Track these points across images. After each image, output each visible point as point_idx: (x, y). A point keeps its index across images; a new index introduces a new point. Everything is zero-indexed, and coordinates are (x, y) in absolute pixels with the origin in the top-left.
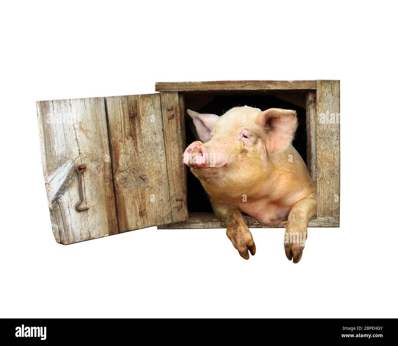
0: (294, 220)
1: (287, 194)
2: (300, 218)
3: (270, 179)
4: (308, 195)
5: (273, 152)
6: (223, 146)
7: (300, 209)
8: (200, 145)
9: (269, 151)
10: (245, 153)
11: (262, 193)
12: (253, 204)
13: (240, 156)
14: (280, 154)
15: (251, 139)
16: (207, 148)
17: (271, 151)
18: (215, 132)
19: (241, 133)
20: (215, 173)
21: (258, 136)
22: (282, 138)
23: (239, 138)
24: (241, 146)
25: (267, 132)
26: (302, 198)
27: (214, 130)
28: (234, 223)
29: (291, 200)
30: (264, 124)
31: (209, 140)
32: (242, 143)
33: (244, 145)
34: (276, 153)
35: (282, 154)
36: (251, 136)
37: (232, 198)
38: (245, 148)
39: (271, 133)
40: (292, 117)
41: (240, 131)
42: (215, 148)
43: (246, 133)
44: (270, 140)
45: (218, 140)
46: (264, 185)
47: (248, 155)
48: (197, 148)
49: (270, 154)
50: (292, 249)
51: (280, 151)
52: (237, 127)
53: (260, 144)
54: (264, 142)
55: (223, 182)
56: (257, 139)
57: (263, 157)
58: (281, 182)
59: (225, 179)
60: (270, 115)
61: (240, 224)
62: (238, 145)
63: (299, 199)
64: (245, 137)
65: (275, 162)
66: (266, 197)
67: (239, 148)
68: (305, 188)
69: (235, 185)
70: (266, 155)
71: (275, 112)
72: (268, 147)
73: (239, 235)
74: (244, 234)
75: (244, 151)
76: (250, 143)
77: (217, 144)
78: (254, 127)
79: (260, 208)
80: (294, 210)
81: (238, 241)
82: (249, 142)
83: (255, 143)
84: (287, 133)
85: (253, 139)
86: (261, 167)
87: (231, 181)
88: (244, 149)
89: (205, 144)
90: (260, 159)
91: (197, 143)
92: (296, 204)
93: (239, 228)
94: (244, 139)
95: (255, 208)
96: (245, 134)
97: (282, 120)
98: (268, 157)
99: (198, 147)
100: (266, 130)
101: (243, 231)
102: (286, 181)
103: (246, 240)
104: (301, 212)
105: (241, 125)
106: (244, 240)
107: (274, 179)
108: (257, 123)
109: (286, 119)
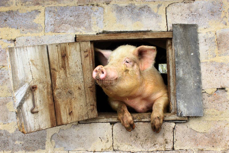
0: (156, 109)
1: (151, 94)
2: (159, 108)
3: (142, 86)
4: (164, 94)
5: (143, 71)
6: (115, 68)
7: (159, 102)
8: (102, 68)
9: (141, 70)
10: (127, 72)
11: (138, 94)
12: (132, 100)
13: (125, 73)
14: (147, 72)
15: (130, 64)
16: (106, 69)
17: (142, 70)
18: (110, 60)
19: (125, 60)
21: (135, 62)
22: (148, 62)
23: (124, 63)
24: (125, 68)
25: (140, 59)
27: (109, 59)
28: (122, 111)
29: (154, 97)
30: (138, 55)
32: (126, 66)
33: (127, 67)
34: (145, 71)
35: (148, 72)
36: (131, 62)
37: (121, 97)
38: (128, 68)
39: (142, 60)
40: (154, 50)
41: (125, 59)
42: (110, 69)
43: (128, 60)
44: (141, 64)
45: (112, 64)
46: (139, 90)
47: (129, 73)
48: (100, 69)
49: (141, 72)
50: (155, 125)
51: (147, 70)
52: (122, 57)
53: (136, 66)
54: (138, 65)
55: (115, 88)
56: (134, 63)
57: (137, 73)
58: (148, 88)
59: (116, 86)
60: (141, 49)
61: (126, 112)
62: (123, 67)
63: (159, 97)
64: (127, 62)
65: (144, 76)
66: (140, 96)
67: (124, 69)
68: (162, 90)
69: (122, 90)
70: (139, 72)
71: (144, 48)
72: (140, 68)
73: (125, 118)
74: (128, 118)
75: (127, 71)
76: (130, 66)
77: (111, 67)
78: (132, 57)
79: (136, 102)
80: (156, 103)
81: (124, 122)
82: (129, 65)
83: (133, 66)
84: (151, 59)
85: (132, 63)
87: (120, 88)
88: (127, 69)
89: (105, 67)
90: (136, 75)
91: (100, 67)
92: (157, 100)
93: (125, 114)
94: (126, 63)
95: (134, 102)
96: (127, 61)
97: (148, 52)
99: (101, 69)
100: (139, 58)
101: (127, 116)
102: (150, 87)
103: (129, 120)
104: (160, 104)
105: (125, 56)
106: (128, 121)
107: (144, 86)
108: (134, 54)
109: (150, 52)
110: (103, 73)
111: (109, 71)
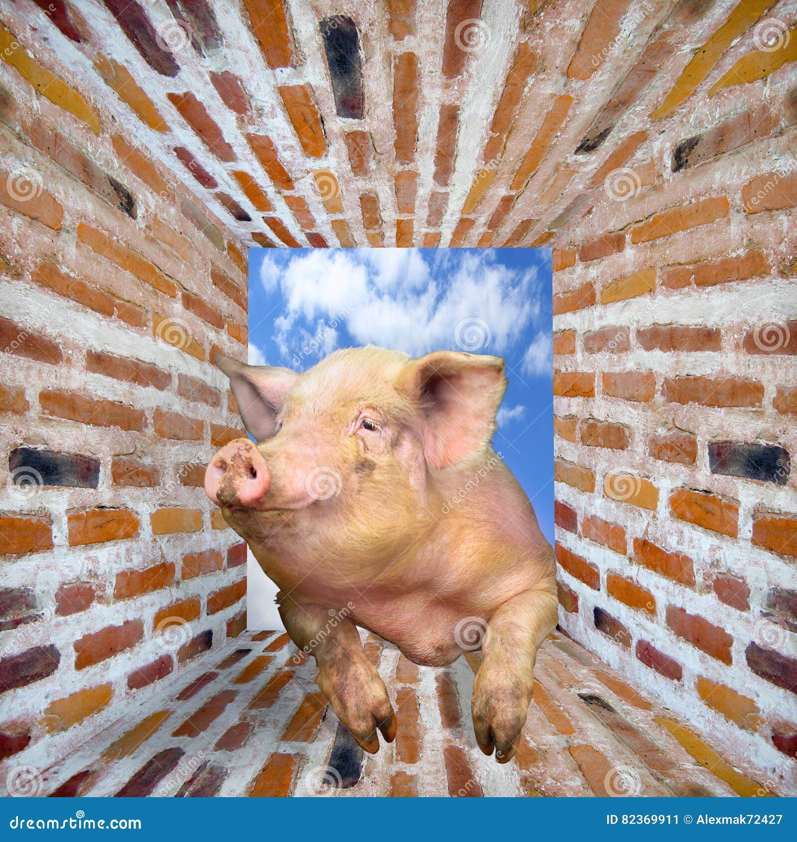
0: (498, 648)
1: (480, 579)
2: (516, 644)
3: (433, 541)
4: (537, 582)
5: (443, 468)
6: (309, 451)
7: (514, 619)
8: (248, 450)
9: (431, 466)
10: (367, 471)
11: (413, 577)
12: (389, 607)
13: (354, 477)
14: (461, 473)
15: (383, 434)
16: (267, 456)
17: (438, 465)
18: (290, 413)
19: (357, 418)
20: (287, 525)
21: (403, 426)
22: (465, 430)
23: (352, 429)
24: (358, 452)
25: (427, 414)
26: (520, 589)
27: (285, 409)
28: (340, 656)
29: (488, 595)
30: (419, 392)
31: (273, 435)
32: (361, 444)
33: (366, 448)
34: (451, 470)
35: (467, 473)
36: (385, 424)
37: (333, 590)
38: (369, 456)
39: (438, 417)
40: (494, 374)
41: (356, 413)
42: (289, 457)
43: (371, 417)
44: (435, 437)
45: (296, 435)
46: (419, 556)
47: (377, 475)
48: (240, 456)
49: (434, 474)
50: (494, 726)
51: (461, 467)
52: (346, 401)
53: (407, 446)
54: (418, 440)
55: (308, 549)
56: (399, 433)
57: (415, 481)
58: (463, 548)
59: (314, 540)
60: (435, 369)
61: (355, 659)
62: (349, 448)
63: (511, 593)
64: (369, 427)
65: (446, 494)
66: (424, 586)
67: (351, 457)
68: (527, 563)
69: (342, 555)
70: (423, 475)
71: (449, 360)
72: (429, 453)
73: (351, 689)
74: (366, 687)
75: (365, 466)
76: (382, 444)
77: (292, 447)
78: (391, 401)
79: (407, 616)
80: (499, 621)
81: (349, 705)
82: (378, 441)
83: (395, 444)
84: (478, 417)
85: (389, 433)
86: (411, 507)
87: (329, 544)
88: (366, 460)
89: (263, 447)
90: (406, 486)
91: (240, 444)
92: (504, 607)
93: (352, 669)
94: (364, 432)
95: (394, 616)
96: (368, 421)
97: (466, 382)
98: (430, 481)
99: (244, 454)
100: (423, 409)
101: (363, 678)
102: (476, 544)
103: (370, 700)
104: (518, 627)
105: (358, 395)
106: (365, 703)
107: (446, 538)
108: (400, 390)
109: (476, 381)
110: (253, 474)
111: (281, 466)
